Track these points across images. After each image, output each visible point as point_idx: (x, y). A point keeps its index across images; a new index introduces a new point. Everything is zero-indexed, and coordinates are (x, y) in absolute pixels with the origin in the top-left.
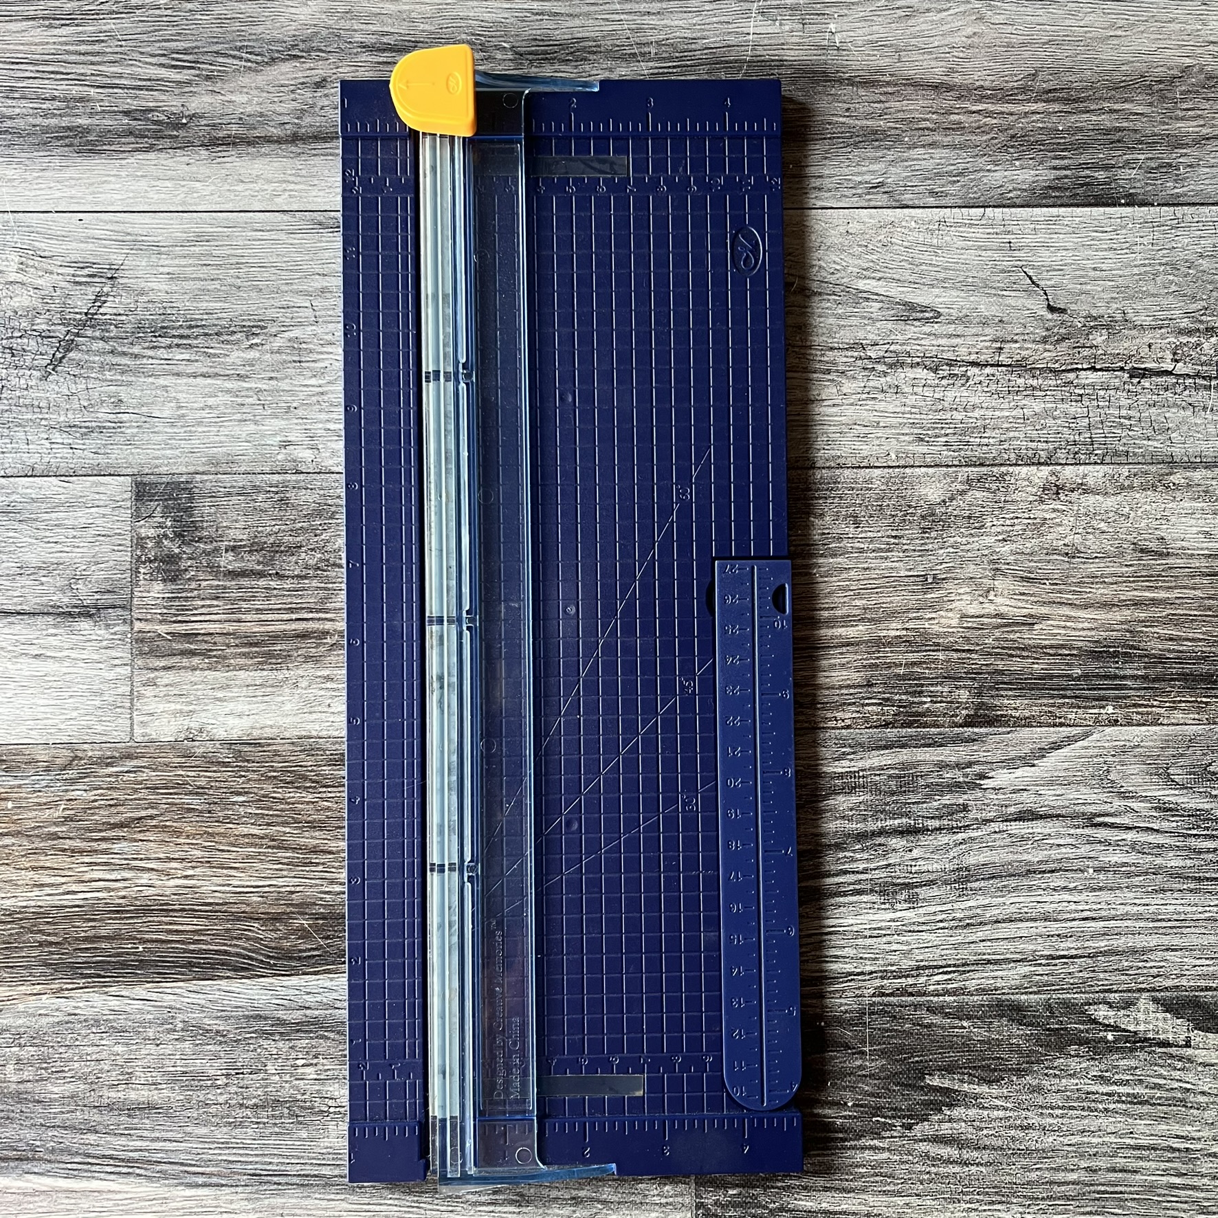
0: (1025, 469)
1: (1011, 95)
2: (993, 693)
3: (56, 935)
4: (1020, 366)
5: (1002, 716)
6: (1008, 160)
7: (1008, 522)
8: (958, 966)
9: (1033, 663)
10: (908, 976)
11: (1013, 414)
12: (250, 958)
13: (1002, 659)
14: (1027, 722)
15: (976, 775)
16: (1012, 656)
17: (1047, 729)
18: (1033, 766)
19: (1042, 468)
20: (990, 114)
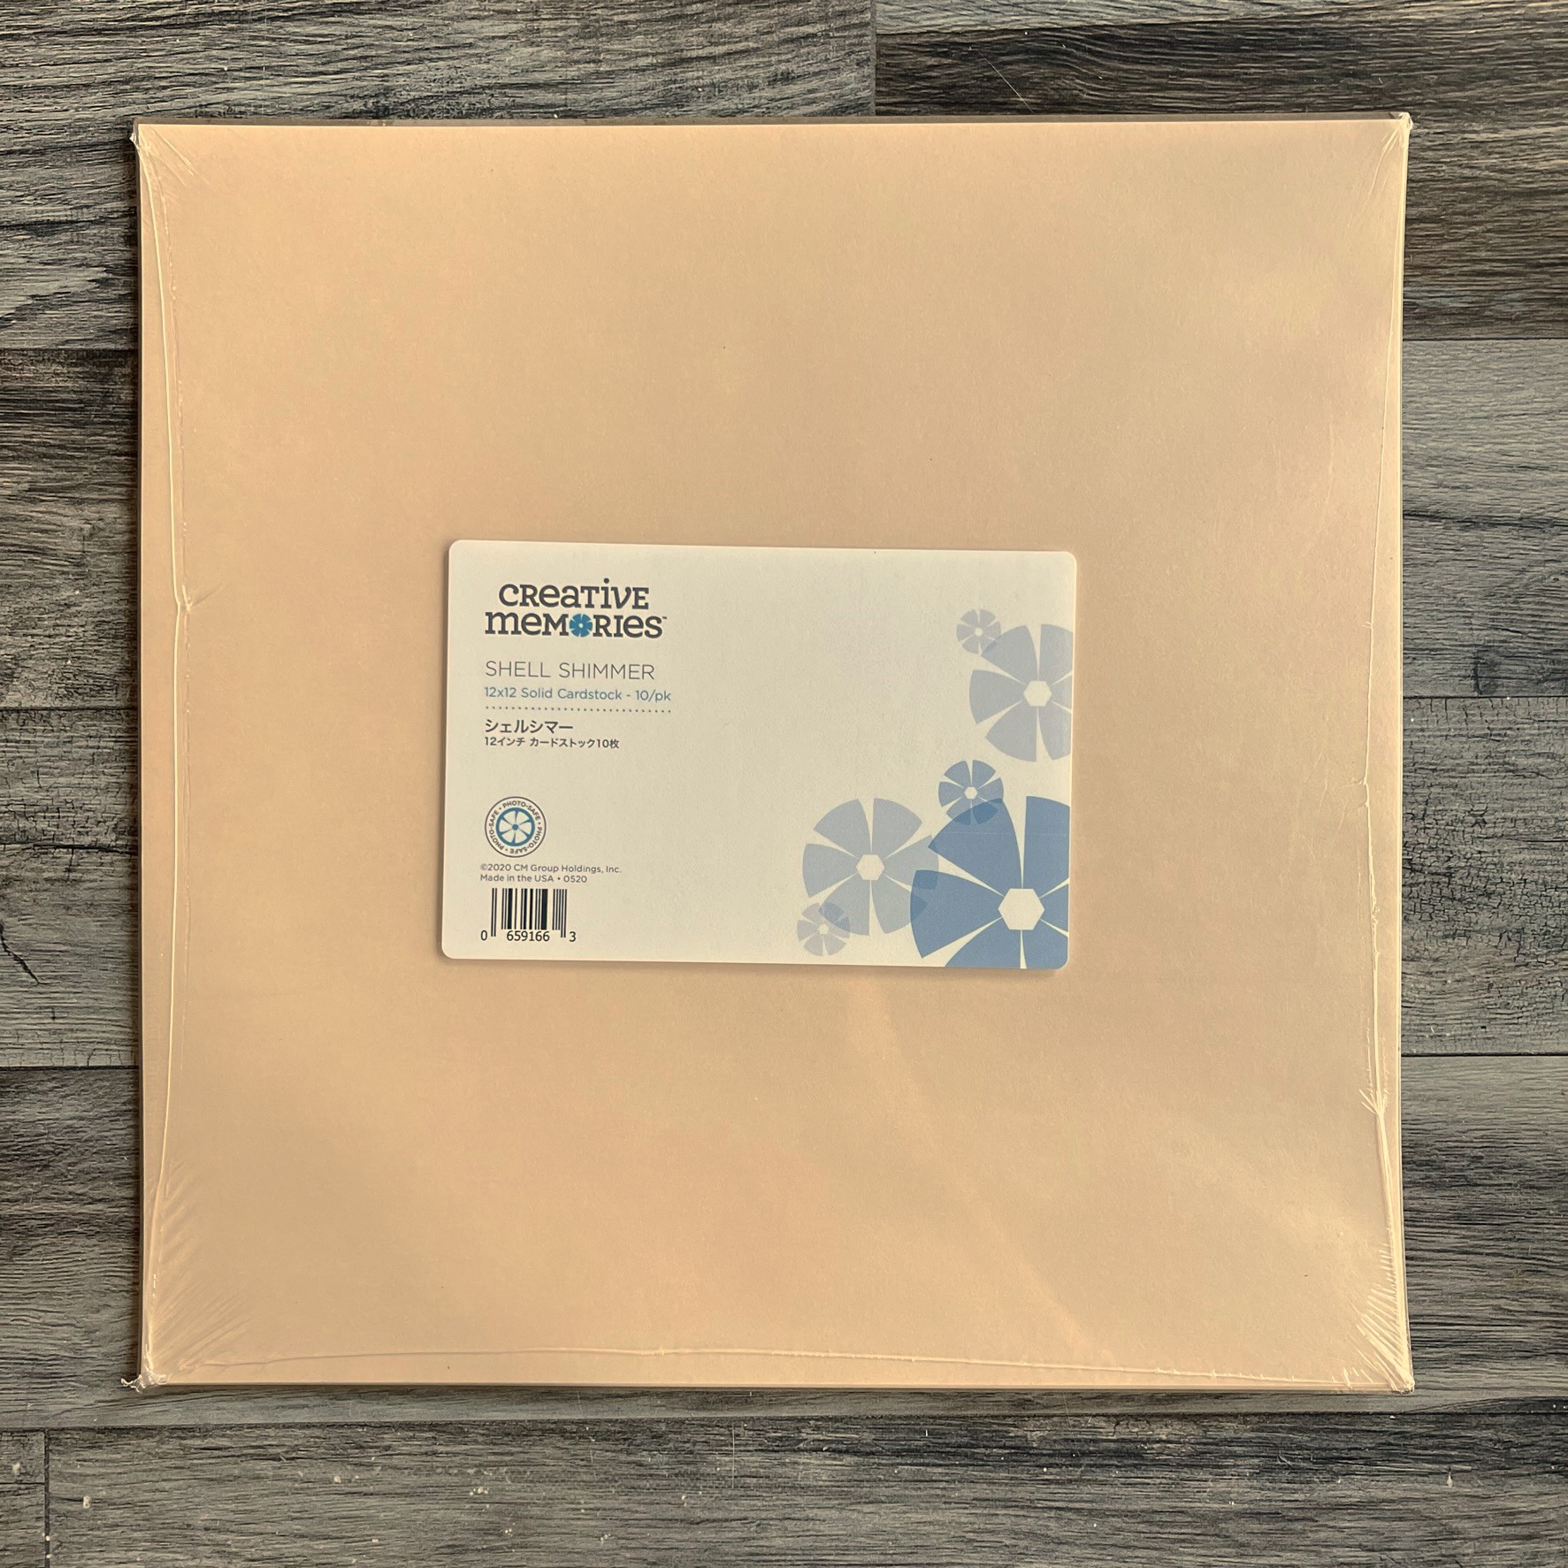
0: (37, 703)
1: (47, 1226)
2: (86, 396)
3: (1349, 87)
4: (41, 846)
5: (76, 365)
6: (54, 1133)
7: (62, 630)
8: (141, 27)
9: (31, 436)
10: (213, 14)
11: (51, 781)
12: (1090, 52)
13: (74, 442)
14: (41, 355)
15: (113, 285)
16: (60, 447)
17: (14, 347)
18: (33, 297)
19: (15, 705)
20: (79, 1198)
